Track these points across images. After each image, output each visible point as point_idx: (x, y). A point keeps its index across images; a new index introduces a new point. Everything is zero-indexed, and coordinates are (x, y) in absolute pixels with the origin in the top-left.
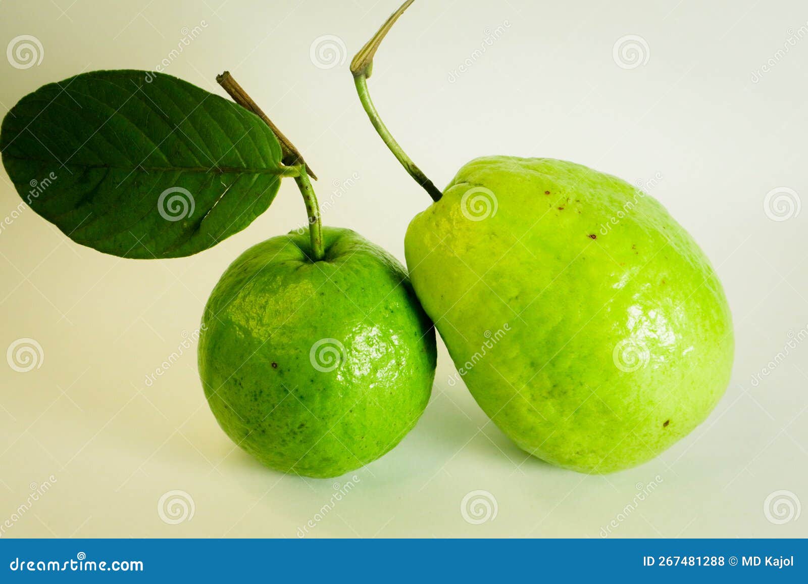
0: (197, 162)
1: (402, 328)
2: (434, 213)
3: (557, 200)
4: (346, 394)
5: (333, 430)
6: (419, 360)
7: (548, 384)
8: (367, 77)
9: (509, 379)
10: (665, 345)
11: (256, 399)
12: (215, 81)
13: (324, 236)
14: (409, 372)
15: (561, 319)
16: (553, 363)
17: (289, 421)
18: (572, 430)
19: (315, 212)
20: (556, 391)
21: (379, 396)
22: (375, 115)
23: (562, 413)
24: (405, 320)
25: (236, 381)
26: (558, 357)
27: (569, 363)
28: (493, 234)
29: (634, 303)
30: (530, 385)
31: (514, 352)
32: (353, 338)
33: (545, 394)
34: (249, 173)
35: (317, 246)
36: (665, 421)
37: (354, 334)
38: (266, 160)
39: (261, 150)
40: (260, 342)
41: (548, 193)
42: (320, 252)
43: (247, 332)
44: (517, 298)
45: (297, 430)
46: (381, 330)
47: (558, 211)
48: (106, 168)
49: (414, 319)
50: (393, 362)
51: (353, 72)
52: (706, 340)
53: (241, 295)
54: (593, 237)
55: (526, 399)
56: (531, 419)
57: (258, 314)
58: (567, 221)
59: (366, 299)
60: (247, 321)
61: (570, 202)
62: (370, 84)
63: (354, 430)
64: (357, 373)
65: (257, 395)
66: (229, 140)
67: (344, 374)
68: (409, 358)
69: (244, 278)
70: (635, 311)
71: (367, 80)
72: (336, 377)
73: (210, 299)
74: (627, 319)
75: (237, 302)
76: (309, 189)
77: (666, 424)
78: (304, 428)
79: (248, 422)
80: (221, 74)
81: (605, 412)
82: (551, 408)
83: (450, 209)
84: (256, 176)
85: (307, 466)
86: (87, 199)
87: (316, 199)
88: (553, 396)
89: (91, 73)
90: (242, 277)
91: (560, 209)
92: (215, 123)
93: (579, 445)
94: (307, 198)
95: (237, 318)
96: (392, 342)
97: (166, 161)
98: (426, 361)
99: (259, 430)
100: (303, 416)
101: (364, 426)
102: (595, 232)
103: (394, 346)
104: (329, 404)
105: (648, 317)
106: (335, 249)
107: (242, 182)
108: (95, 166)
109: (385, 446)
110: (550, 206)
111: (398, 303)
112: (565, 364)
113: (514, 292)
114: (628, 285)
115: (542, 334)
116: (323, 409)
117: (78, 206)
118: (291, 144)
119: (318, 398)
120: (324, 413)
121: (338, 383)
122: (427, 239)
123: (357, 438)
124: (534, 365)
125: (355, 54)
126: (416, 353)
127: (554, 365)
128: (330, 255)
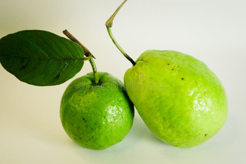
0: (58, 57)
1: (123, 106)
2: (133, 70)
3: (171, 67)
4: (106, 128)
5: (102, 138)
6: (129, 115)
7: (169, 124)
8: (111, 27)
9: (157, 122)
10: (205, 112)
11: (78, 129)
12: (63, 33)
13: (98, 75)
14: (125, 119)
15: (172, 105)
16: (170, 118)
17: (89, 136)
18: (176, 137)
19: (95, 70)
20: (171, 126)
21: (116, 127)
22: (114, 39)
23: (173, 133)
24: (124, 104)
25: (72, 123)
26: (172, 116)
27: (175, 118)
28: (151, 78)
29: (196, 100)
30: (163, 124)
31: (158, 114)
32: (108, 110)
33: (168, 127)
34: (74, 60)
35: (96, 80)
36: (205, 134)
37: (108, 109)
38: (79, 56)
39: (78, 53)
40: (79, 112)
41: (169, 64)
42: (97, 82)
43: (75, 108)
44: (159, 98)
45: (91, 138)
46: (116, 107)
47: (172, 71)
48: (29, 58)
49: (127, 103)
50: (121, 117)
51: (106, 26)
52: (218, 110)
53: (73, 97)
54: (183, 79)
55: (162, 128)
56: (163, 134)
57: (78, 103)
58: (175, 74)
59: (112, 98)
60: (75, 105)
61: (176, 67)
62: (112, 29)
63: (109, 138)
64: (109, 121)
65: (78, 128)
66: (67, 50)
67: (105, 122)
68: (126, 115)
69: (74, 91)
70: (196, 102)
71: (111, 28)
72: (102, 122)
73: (63, 97)
74: (193, 105)
75: (71, 99)
76: (93, 63)
77: (206, 135)
78: (93, 138)
79: (76, 135)
80: (64, 30)
81: (186, 132)
82: (170, 131)
83: (138, 70)
84: (76, 61)
85: (94, 148)
86: (24, 67)
87: (95, 66)
88: (170, 128)
89: (23, 31)
90: (73, 90)
91: (172, 70)
92: (63, 45)
93: (178, 141)
94: (93, 66)
95: (72, 104)
96: (120, 111)
97: (48, 56)
98: (131, 115)
99: (80, 138)
100: (93, 134)
101: (112, 137)
102: (183, 77)
103: (121, 112)
104: (101, 131)
105: (200, 104)
106: (102, 80)
107: (72, 63)
108: (25, 58)
109: (119, 140)
110: (169, 69)
111: (122, 98)
112: (174, 119)
113: (158, 97)
114: (194, 94)
115: (167, 109)
116: (99, 132)
117: (21, 70)
118: (87, 49)
119: (97, 129)
120: (100, 133)
121: (103, 124)
122: (131, 79)
123: (110, 140)
124: (164, 118)
125: (107, 20)
126: (128, 113)
127: (170, 119)
128: (100, 83)
